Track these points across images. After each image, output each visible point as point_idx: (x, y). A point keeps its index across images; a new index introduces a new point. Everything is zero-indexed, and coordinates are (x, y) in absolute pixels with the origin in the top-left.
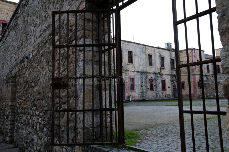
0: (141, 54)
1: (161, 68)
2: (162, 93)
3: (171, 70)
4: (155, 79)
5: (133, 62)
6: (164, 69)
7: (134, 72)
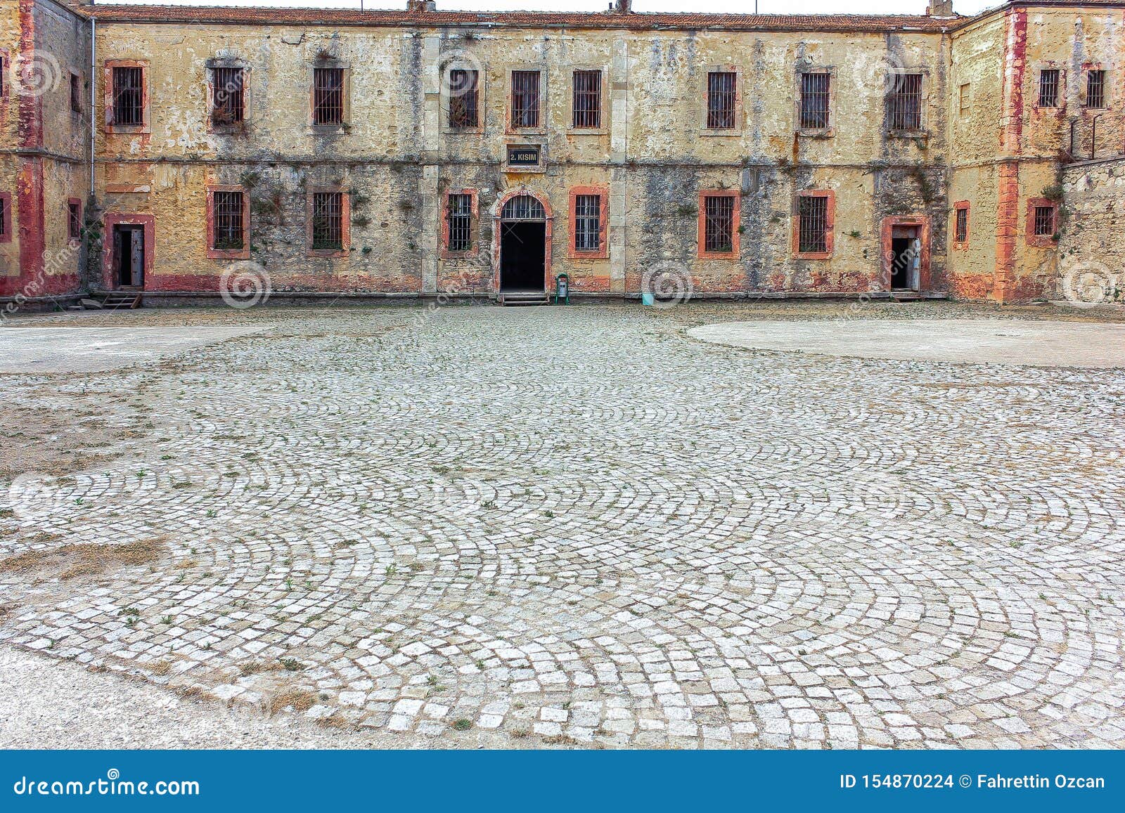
0: (661, 74)
1: (797, 135)
2: (798, 265)
3: (888, 138)
4: (744, 194)
5: (603, 122)
6: (820, 138)
7: (606, 166)
